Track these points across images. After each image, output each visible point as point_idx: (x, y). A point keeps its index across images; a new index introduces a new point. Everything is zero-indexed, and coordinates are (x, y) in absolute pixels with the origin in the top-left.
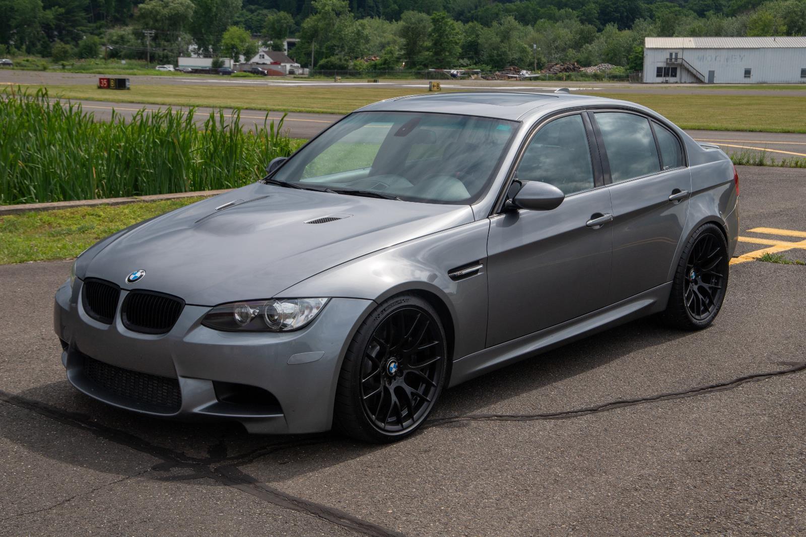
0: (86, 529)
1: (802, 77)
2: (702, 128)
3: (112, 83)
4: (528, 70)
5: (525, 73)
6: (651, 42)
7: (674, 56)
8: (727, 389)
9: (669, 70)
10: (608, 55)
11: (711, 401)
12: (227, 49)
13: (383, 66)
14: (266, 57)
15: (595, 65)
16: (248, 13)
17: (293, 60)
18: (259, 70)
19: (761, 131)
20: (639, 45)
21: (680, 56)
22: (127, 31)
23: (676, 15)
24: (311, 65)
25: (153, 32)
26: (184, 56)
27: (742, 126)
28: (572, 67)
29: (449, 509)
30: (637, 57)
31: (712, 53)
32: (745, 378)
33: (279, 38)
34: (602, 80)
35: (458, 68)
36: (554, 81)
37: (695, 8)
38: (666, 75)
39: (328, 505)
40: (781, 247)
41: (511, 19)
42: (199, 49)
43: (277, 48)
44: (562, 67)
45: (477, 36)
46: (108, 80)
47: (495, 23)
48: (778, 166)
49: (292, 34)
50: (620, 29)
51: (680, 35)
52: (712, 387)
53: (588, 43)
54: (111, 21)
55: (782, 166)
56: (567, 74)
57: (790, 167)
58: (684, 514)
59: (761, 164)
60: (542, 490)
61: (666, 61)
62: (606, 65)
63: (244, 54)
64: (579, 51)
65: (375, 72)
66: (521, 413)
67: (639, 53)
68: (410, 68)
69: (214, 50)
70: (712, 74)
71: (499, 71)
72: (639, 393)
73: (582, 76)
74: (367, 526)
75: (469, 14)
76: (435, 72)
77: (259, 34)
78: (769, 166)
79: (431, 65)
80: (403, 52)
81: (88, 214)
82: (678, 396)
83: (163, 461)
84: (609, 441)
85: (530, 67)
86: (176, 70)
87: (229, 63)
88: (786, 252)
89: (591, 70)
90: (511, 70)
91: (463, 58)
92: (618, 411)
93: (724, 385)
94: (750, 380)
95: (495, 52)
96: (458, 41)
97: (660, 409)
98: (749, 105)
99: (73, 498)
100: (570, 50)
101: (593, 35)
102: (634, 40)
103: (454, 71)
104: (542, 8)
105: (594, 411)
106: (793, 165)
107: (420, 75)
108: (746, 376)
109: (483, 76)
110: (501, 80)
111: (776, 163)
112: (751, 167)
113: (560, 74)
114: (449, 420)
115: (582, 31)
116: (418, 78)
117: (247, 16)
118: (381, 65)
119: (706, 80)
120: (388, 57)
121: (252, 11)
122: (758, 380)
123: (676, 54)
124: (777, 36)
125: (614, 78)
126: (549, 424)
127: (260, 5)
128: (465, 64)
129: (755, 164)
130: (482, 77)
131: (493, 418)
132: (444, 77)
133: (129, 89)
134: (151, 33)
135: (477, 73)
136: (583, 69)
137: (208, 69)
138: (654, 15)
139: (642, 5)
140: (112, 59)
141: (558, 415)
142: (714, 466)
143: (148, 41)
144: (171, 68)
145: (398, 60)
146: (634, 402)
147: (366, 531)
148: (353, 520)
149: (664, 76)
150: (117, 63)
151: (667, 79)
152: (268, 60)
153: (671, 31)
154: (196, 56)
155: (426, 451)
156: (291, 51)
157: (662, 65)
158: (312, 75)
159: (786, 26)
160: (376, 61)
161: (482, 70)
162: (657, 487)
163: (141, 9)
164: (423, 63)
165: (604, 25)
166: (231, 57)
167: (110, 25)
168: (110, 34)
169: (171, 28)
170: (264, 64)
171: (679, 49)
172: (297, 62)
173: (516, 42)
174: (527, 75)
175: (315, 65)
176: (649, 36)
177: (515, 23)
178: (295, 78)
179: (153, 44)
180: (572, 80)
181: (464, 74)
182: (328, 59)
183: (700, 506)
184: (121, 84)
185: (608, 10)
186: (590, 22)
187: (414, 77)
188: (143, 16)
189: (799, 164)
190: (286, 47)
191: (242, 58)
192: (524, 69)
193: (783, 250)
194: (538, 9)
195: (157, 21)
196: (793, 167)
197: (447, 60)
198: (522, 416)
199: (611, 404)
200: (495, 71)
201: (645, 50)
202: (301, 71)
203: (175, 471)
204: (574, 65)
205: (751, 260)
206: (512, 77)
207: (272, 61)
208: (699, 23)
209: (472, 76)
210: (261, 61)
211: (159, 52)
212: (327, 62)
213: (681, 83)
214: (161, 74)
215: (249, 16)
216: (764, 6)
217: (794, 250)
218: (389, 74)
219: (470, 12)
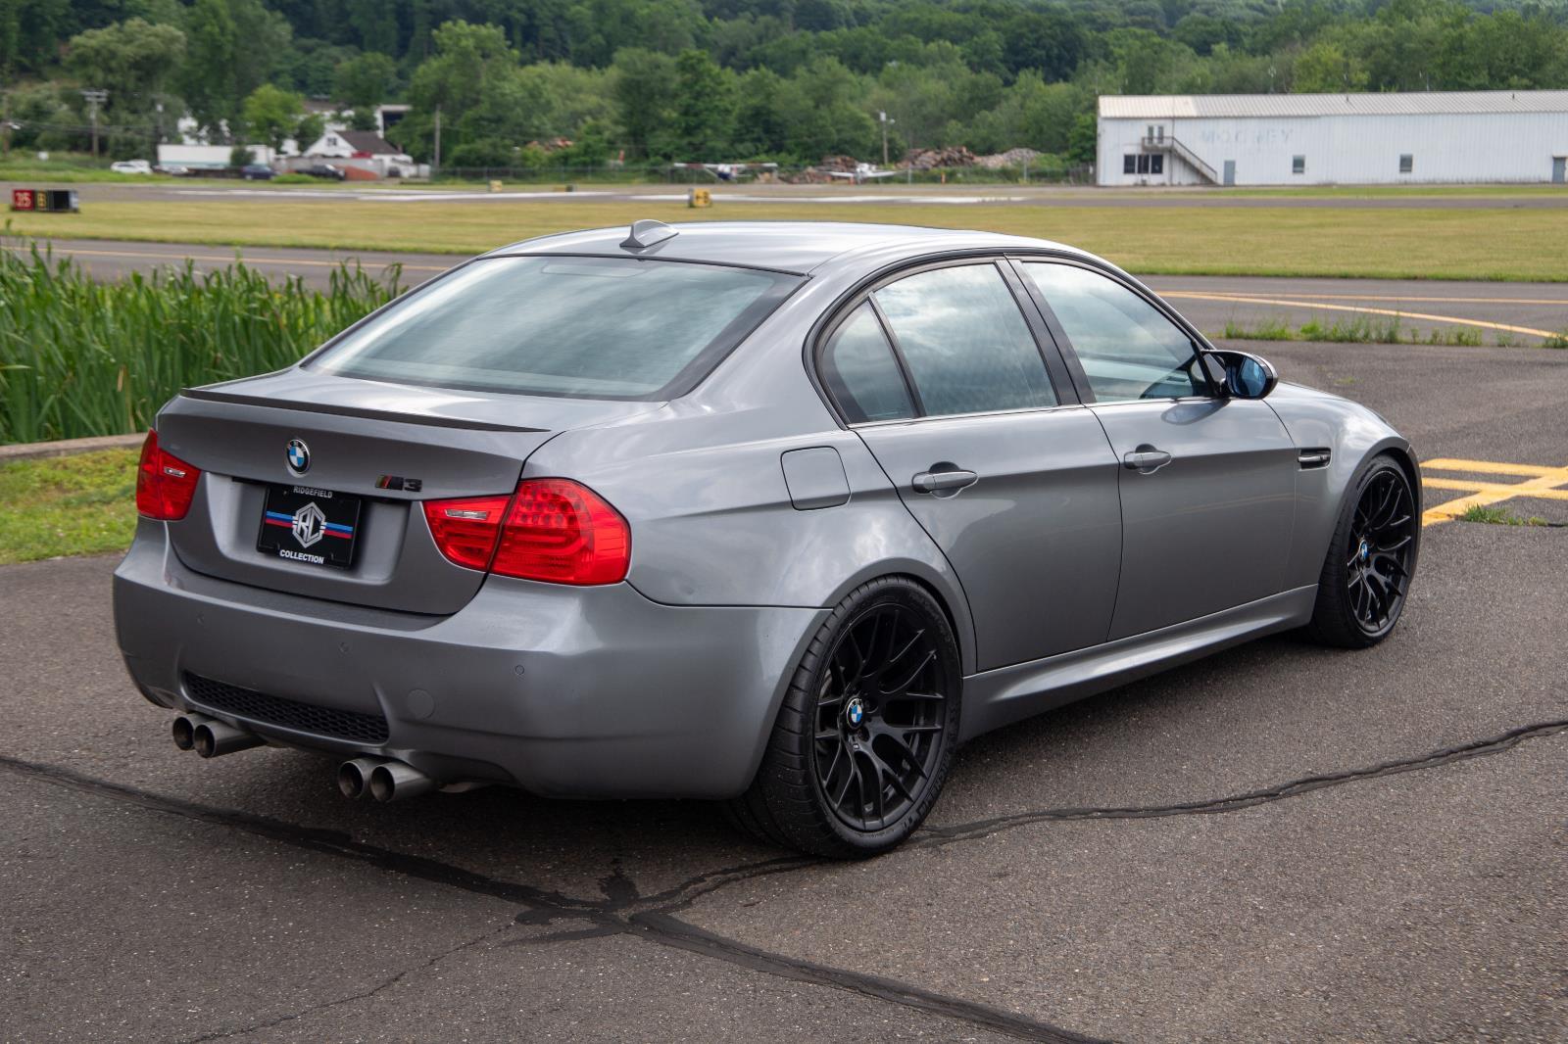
0: (458, 1026)
1: (1401, 171)
2: (1250, 272)
3: (41, 200)
4: (870, 162)
5: (866, 169)
6: (1111, 106)
7: (1156, 133)
8: (1498, 751)
9: (1147, 161)
10: (1027, 131)
11: (1478, 772)
12: (259, 128)
13: (583, 159)
14: (342, 142)
15: (1002, 152)
16: (300, 54)
17: (396, 148)
18: (327, 170)
19: (1362, 277)
20: (1085, 111)
21: (1167, 133)
22: (46, 91)
23: (1156, 53)
24: (433, 157)
25: (104, 93)
26: (169, 142)
27: (1323, 269)
28: (957, 156)
29: (1090, 971)
30: (1083, 135)
31: (1230, 125)
32: (1522, 731)
33: (366, 105)
34: (1017, 181)
35: (731, 160)
36: (922, 185)
37: (1189, 37)
38: (1143, 170)
39: (869, 972)
40: (1490, 495)
41: (832, 61)
42: (200, 128)
43: (362, 126)
44: (938, 158)
45: (769, 96)
46: (33, 194)
47: (801, 70)
48: (1424, 343)
49: (392, 95)
50: (1047, 81)
51: (1166, 90)
52: (1469, 748)
53: (985, 108)
54: (11, 72)
55: (1432, 343)
56: (948, 169)
57: (1448, 345)
58: (1511, 967)
59: (1392, 340)
60: (1241, 935)
61: (1140, 141)
62: (1024, 151)
63: (296, 137)
64: (968, 126)
65: (565, 171)
66: (1142, 804)
67: (1087, 127)
68: (636, 162)
69: (232, 130)
70: (1230, 166)
71: (813, 166)
72: (1341, 764)
73: (977, 173)
74: (957, 1004)
75: (748, 53)
76: (686, 169)
77: (323, 96)
78: (1407, 343)
79: (678, 156)
80: (621, 129)
81: (130, 462)
82: (1415, 766)
83: (528, 909)
84: (1323, 847)
85: (876, 158)
86: (156, 171)
87: (263, 156)
88: (1504, 502)
89: (995, 162)
90: (836, 163)
91: (742, 141)
92: (1318, 794)
93: (1487, 744)
94: (1532, 733)
95: (805, 127)
96: (730, 107)
97: (1392, 788)
98: (1321, 226)
99: (402, 974)
100: (953, 122)
101: (996, 92)
102: (1076, 101)
103: (724, 168)
104: (893, 38)
105: (1272, 795)
106: (1453, 340)
107: (656, 176)
108: (1523, 726)
109: (783, 175)
110: (819, 183)
111: (1420, 339)
112: (1375, 346)
113: (935, 171)
114: (1016, 821)
115: (975, 85)
116: (652, 182)
117: (297, 60)
118: (578, 155)
119: (1220, 180)
120: (592, 139)
121: (308, 51)
122: (1548, 734)
123: (1161, 129)
124: (1351, 92)
125: (1039, 176)
126: (1204, 821)
127: (323, 37)
128: (745, 153)
129: (1380, 341)
130: (780, 178)
131: (1094, 814)
132: (705, 179)
133: (76, 211)
134: (98, 97)
135: (770, 170)
136: (978, 159)
137: (221, 167)
138: (1112, 53)
139: (1088, 33)
140: (17, 151)
141: (1210, 805)
142: (1530, 883)
143: (93, 113)
144: (142, 166)
145: (612, 144)
146: (1339, 779)
147: (959, 1014)
148: (924, 996)
149: (1139, 172)
150: (29, 157)
151: (1145, 177)
152: (345, 149)
153: (1148, 85)
154: (193, 142)
155: (1000, 876)
156: (392, 131)
157: (1135, 150)
158: (439, 178)
159: (1368, 73)
160: (568, 150)
161: (781, 165)
162: (1443, 921)
163: (77, 46)
164: (662, 152)
165: (1015, 71)
166: (269, 144)
167: (9, 79)
168: (11, 100)
169: (141, 84)
170: (338, 157)
171: (1166, 118)
172: (405, 152)
173: (845, 108)
174: (870, 174)
175: (442, 160)
176: (1104, 93)
177: (843, 71)
178: (402, 183)
179: (106, 119)
180: (959, 182)
181: (744, 172)
182: (472, 146)
183: (1534, 952)
184: (59, 202)
185: (1021, 44)
186: (990, 66)
187: (644, 180)
188: (83, 61)
189: (1464, 338)
190: (380, 122)
191: (290, 146)
192: (863, 161)
193: (1498, 499)
194: (885, 40)
195: (109, 70)
196: (1452, 345)
197: (710, 144)
198: (1147, 809)
199: (1297, 783)
200: (805, 167)
201: (1099, 121)
202: (412, 170)
203: (560, 924)
204: (960, 152)
205: (1445, 519)
206: (840, 178)
207: (354, 151)
208: (1201, 68)
209: (760, 176)
210: (331, 151)
211: (117, 133)
212: (470, 151)
213: (1172, 185)
214: (124, 178)
215: (301, 59)
216: (1322, 35)
217: (1519, 500)
218: (593, 172)
219: (748, 49)
